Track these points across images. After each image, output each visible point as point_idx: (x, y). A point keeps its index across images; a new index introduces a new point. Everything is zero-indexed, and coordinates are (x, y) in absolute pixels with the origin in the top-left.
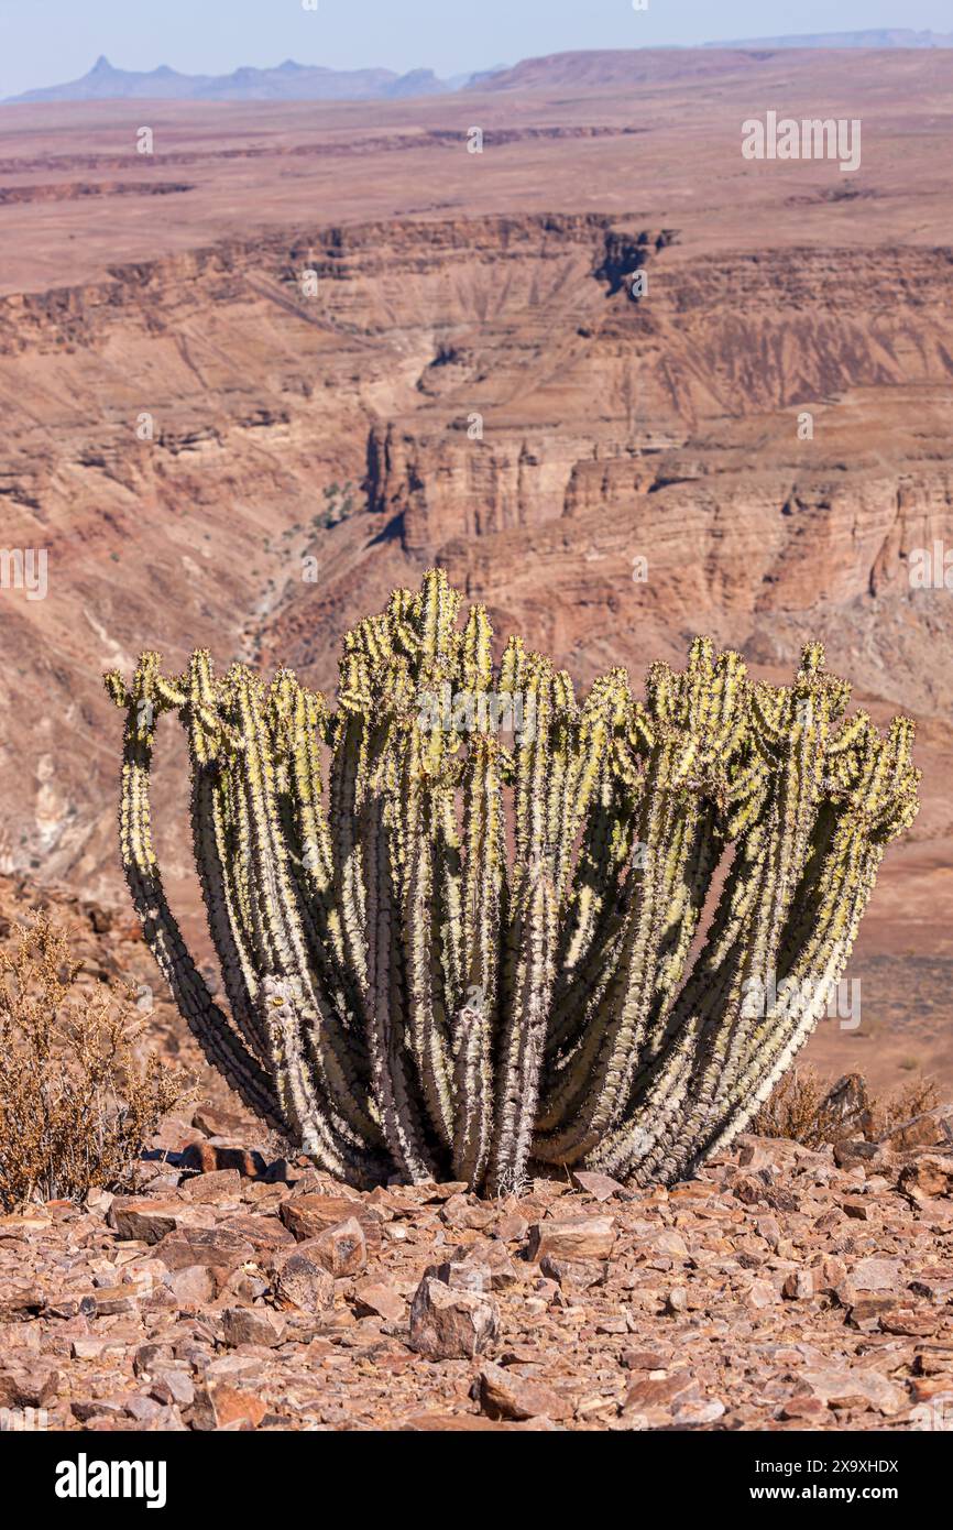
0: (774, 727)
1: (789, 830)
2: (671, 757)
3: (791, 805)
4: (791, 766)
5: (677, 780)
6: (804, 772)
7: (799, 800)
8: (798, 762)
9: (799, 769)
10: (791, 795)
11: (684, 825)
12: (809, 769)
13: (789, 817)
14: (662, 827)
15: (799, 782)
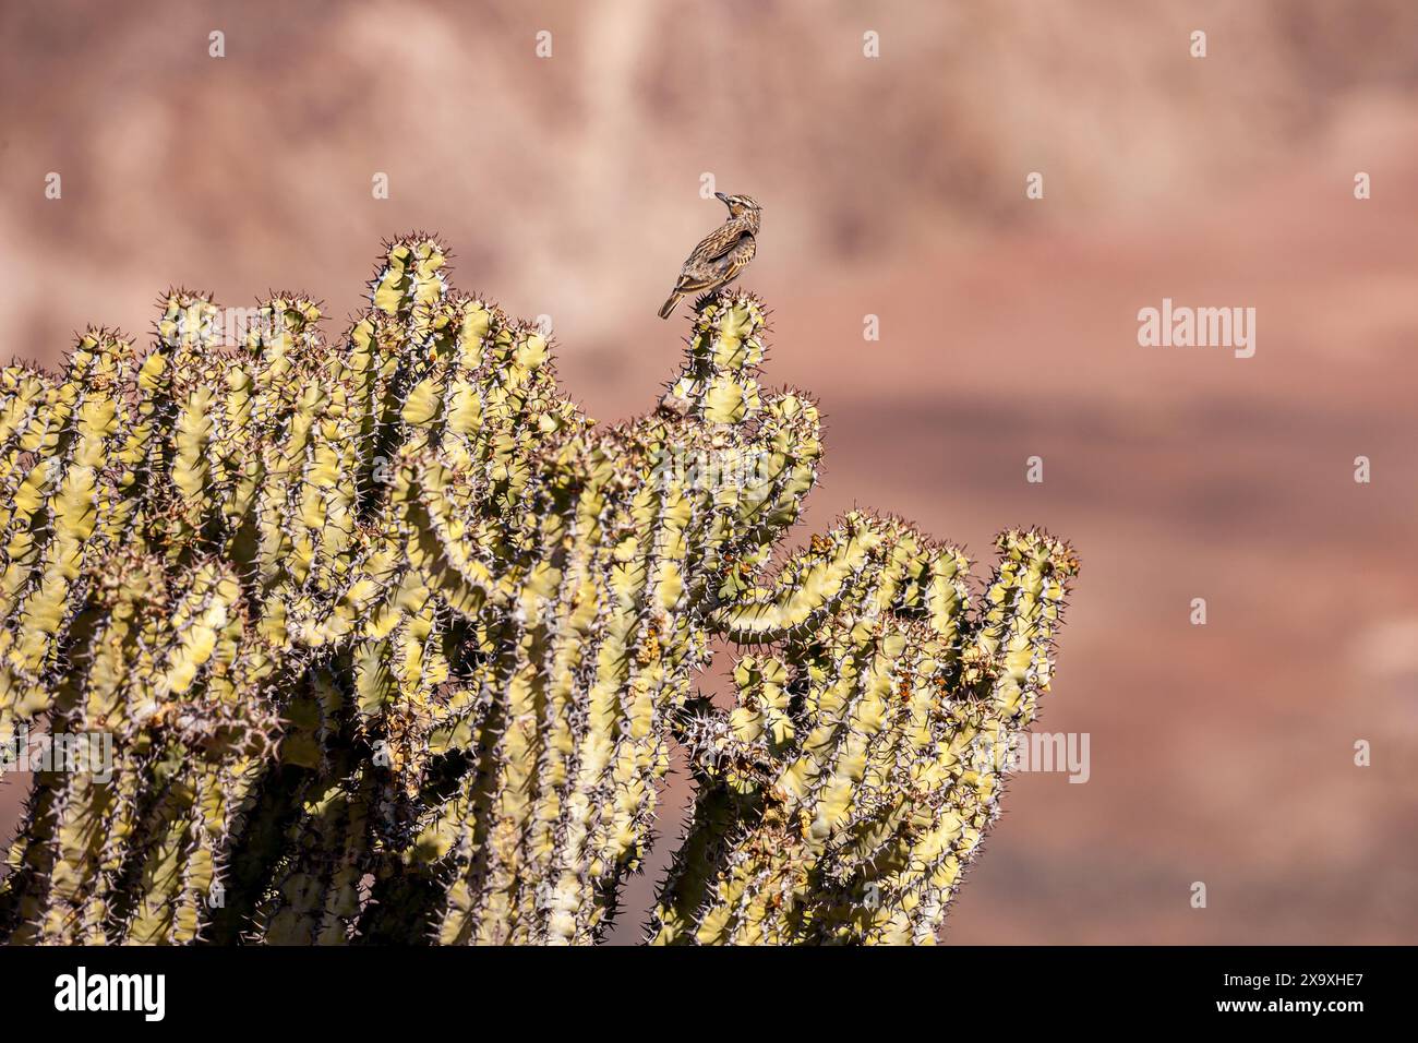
0: (478, 573)
1: (500, 880)
2: (128, 642)
3: (509, 805)
4: (517, 693)
5: (146, 708)
6: (556, 716)
7: (535, 794)
8: (539, 682)
9: (540, 703)
10: (511, 777)
11: (186, 838)
12: (571, 704)
13: (501, 841)
14: (97, 843)
15: (538, 740)
